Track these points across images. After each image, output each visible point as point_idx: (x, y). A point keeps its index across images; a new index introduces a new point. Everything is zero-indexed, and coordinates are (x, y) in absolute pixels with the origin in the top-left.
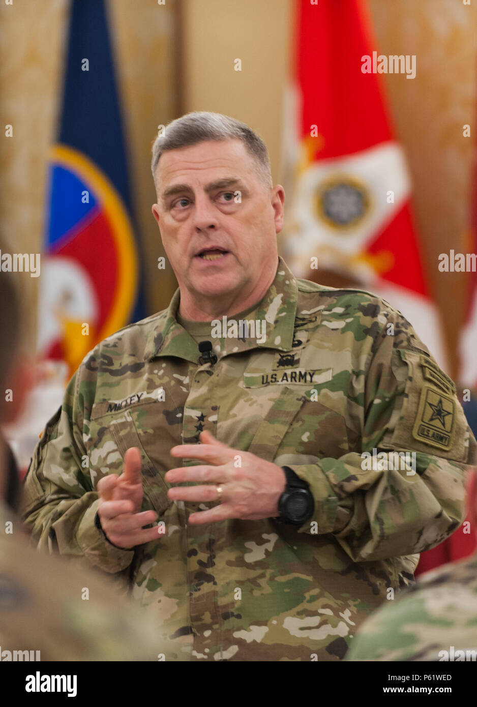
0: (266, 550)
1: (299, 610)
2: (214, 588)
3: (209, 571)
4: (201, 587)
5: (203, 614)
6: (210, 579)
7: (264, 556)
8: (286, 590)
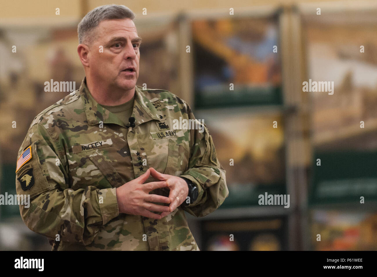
0: (172, 216)
1: (184, 243)
2: (157, 235)
3: (155, 227)
4: (152, 234)
5: (155, 247)
6: (155, 230)
7: (171, 219)
8: (180, 234)
